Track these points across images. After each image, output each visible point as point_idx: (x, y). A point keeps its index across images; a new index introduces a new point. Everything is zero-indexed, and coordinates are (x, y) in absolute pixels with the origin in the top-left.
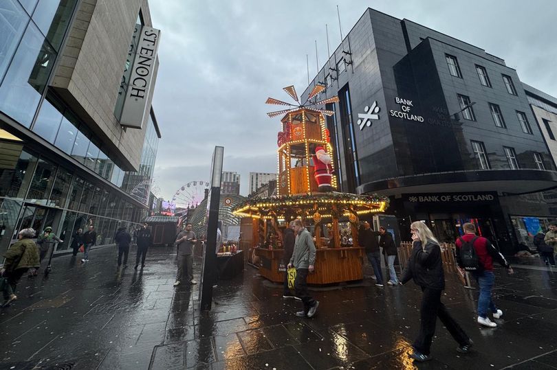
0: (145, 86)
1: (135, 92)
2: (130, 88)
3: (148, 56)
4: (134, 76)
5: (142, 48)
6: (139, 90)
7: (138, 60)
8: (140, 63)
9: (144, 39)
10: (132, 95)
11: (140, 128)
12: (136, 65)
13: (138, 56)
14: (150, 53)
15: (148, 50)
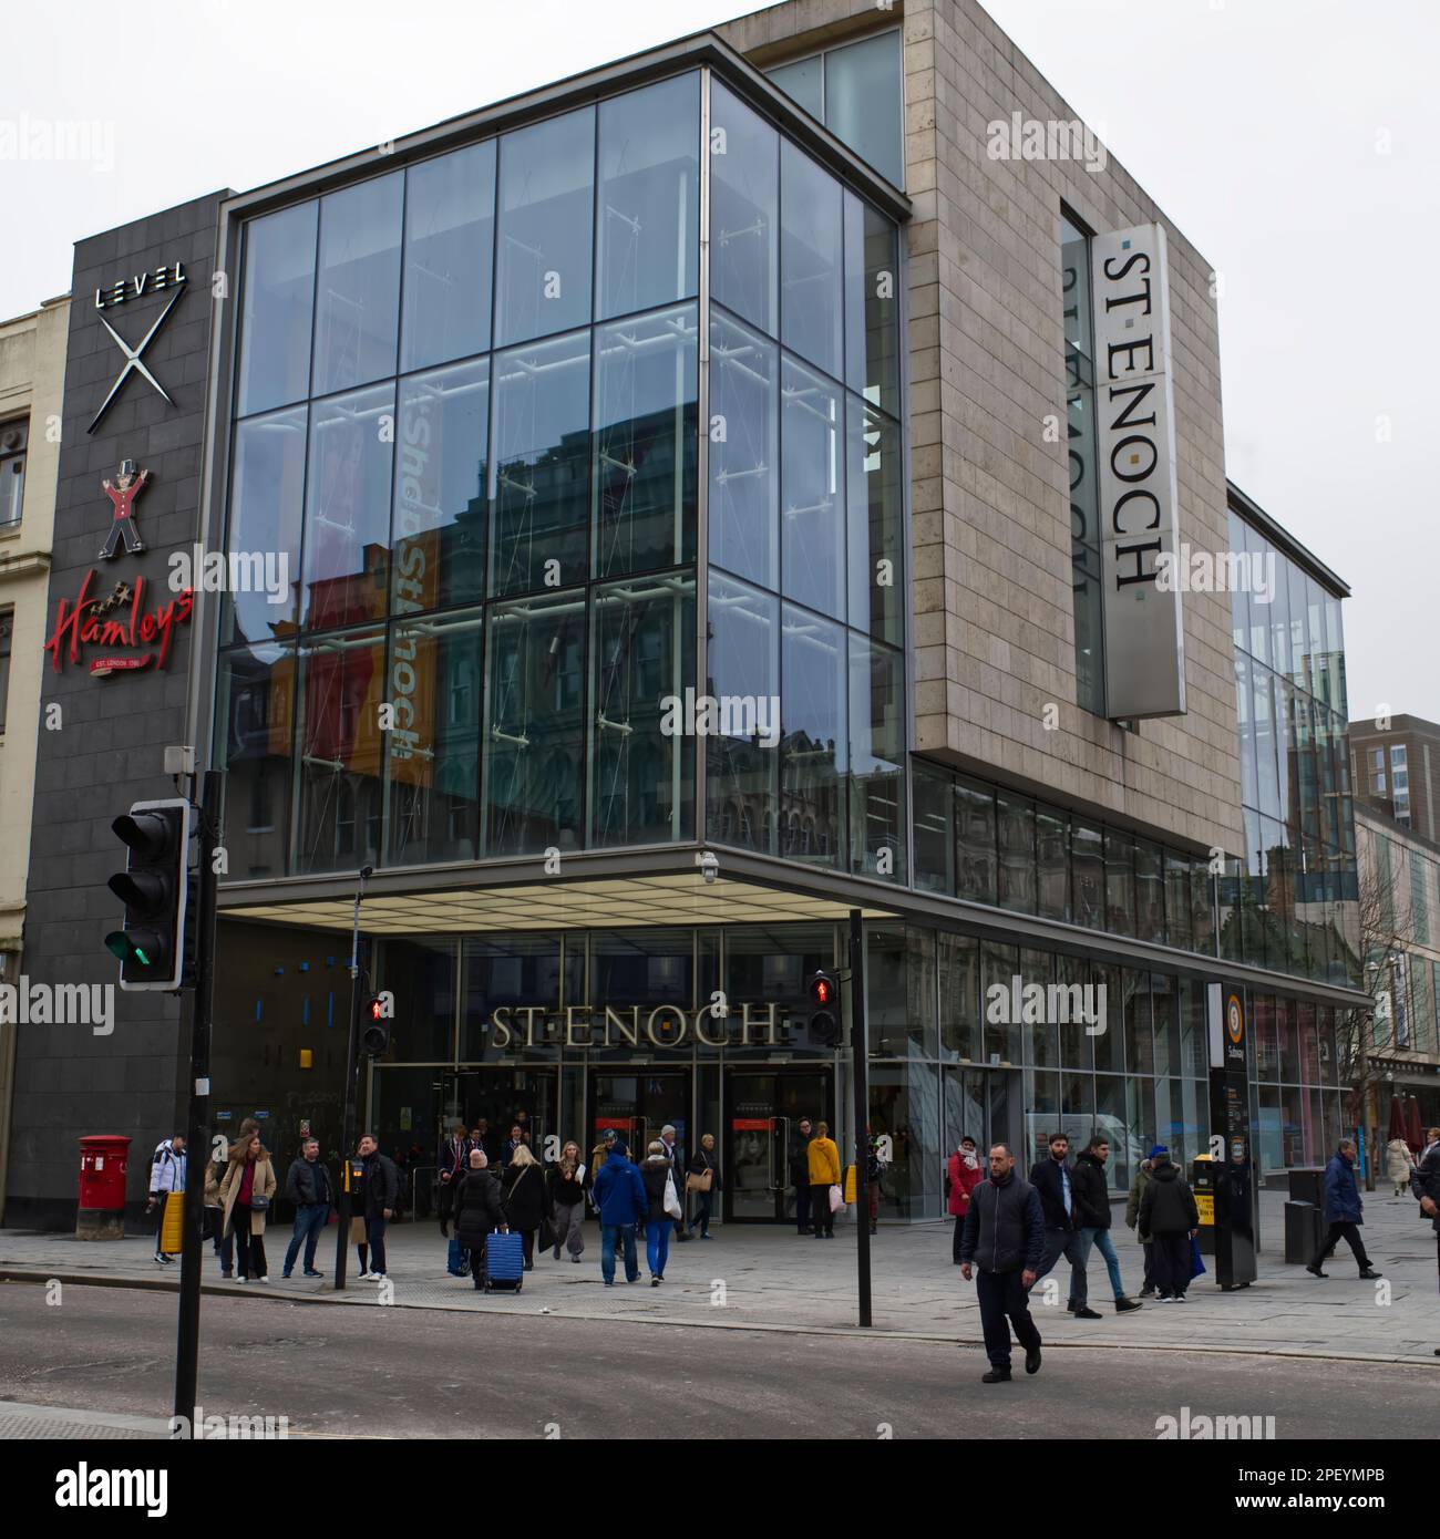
0: (1156, 525)
1: (1128, 567)
2: (1108, 551)
3: (1139, 377)
4: (1112, 490)
5: (1112, 350)
6: (1138, 550)
7: (1109, 411)
8: (1118, 424)
9: (1110, 304)
10: (1121, 582)
11: (1177, 713)
12: (1109, 439)
13: (1103, 394)
14: (1141, 355)
15: (1130, 347)
